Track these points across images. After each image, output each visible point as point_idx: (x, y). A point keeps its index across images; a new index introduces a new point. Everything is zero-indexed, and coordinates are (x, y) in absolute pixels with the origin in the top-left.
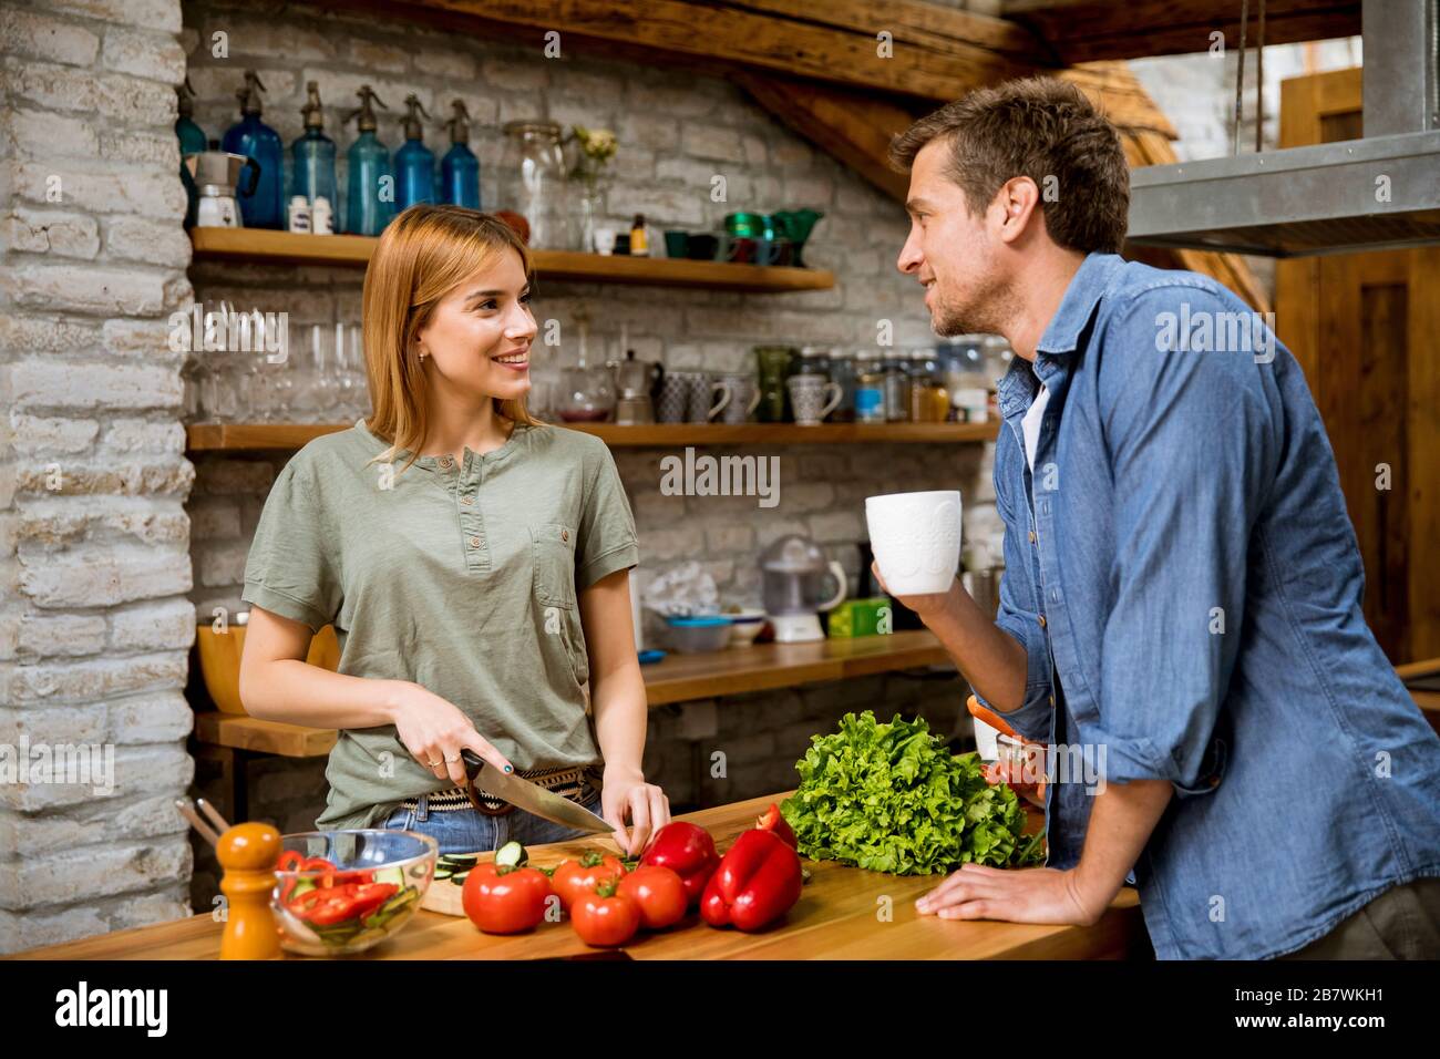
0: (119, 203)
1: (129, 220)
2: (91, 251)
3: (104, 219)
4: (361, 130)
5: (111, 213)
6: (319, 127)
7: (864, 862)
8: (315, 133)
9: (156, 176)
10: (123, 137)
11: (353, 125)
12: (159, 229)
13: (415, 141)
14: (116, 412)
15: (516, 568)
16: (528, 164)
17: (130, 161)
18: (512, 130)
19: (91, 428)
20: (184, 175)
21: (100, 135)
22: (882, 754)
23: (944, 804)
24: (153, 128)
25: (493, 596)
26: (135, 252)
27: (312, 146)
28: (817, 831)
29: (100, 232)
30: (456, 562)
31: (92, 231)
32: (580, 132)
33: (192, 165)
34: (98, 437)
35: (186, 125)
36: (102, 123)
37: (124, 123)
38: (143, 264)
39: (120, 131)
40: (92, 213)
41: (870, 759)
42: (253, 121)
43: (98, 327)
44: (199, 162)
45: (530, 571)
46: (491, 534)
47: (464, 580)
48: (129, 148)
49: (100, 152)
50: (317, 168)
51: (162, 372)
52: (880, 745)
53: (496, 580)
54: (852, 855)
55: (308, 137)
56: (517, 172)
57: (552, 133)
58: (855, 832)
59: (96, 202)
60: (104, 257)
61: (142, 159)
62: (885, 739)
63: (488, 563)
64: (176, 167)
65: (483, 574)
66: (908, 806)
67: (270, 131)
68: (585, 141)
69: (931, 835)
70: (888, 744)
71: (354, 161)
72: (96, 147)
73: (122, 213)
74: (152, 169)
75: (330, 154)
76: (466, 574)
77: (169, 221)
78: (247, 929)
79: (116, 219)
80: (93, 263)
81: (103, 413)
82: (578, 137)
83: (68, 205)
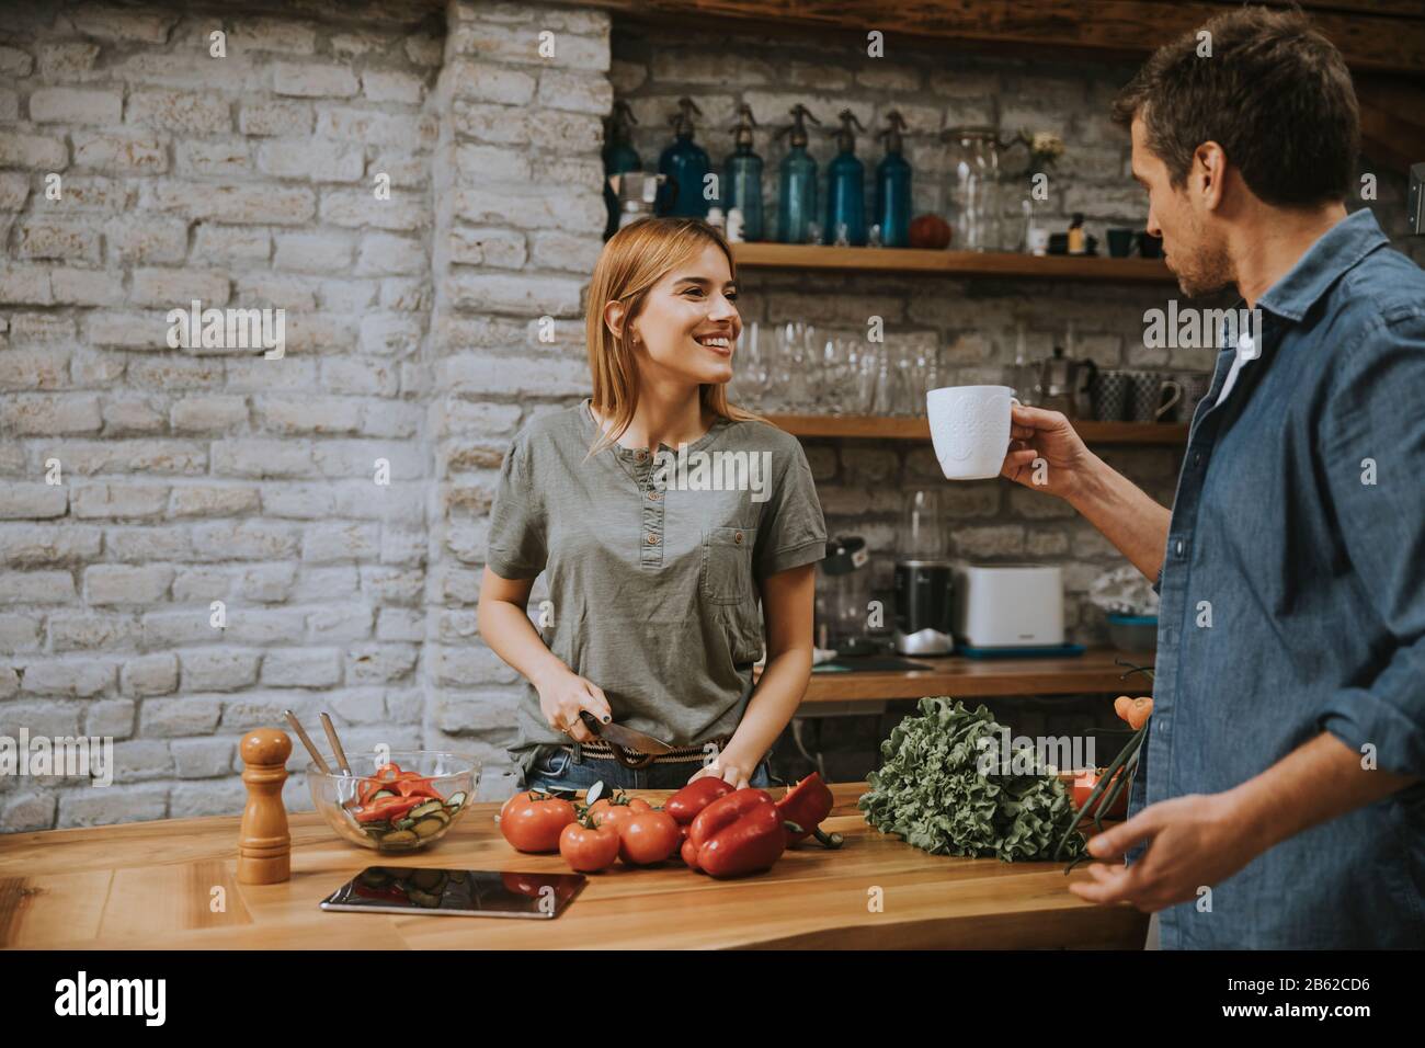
0: (546, 221)
1: (554, 234)
2: (518, 261)
3: (531, 234)
4: (794, 146)
5: (538, 229)
6: (749, 145)
7: (912, 839)
8: (745, 150)
9: (580, 196)
10: (552, 164)
11: (787, 143)
12: (580, 242)
13: (847, 153)
14: (535, 399)
15: (685, 567)
16: (963, 168)
17: (558, 184)
18: (949, 138)
19: (514, 412)
20: (608, 193)
21: (532, 163)
22: (945, 738)
23: (983, 790)
24: (580, 154)
25: (662, 590)
26: (556, 261)
27: (743, 162)
29: (527, 246)
31: (520, 245)
32: (1024, 135)
33: (615, 182)
34: (521, 420)
35: (617, 147)
36: (534, 152)
37: (554, 152)
38: (565, 272)
39: (550, 158)
40: (523, 230)
41: (933, 743)
42: (685, 144)
43: (523, 326)
44: (622, 182)
45: (697, 571)
47: (637, 574)
48: (558, 172)
49: (532, 177)
50: (746, 181)
51: (578, 365)
52: (945, 729)
53: (665, 576)
54: (905, 830)
55: (739, 154)
56: (952, 178)
57: (992, 138)
58: (910, 809)
59: (523, 220)
60: (530, 266)
61: (569, 182)
62: (949, 724)
63: (659, 560)
64: (600, 187)
65: (654, 569)
66: (951, 789)
67: (698, 151)
68: (1029, 144)
69: (967, 819)
70: (952, 730)
71: (785, 172)
72: (527, 173)
73: (547, 229)
74: (577, 189)
75: (758, 167)
76: (638, 568)
77: (590, 235)
79: (541, 234)
80: (521, 272)
81: (524, 399)
82: (1024, 140)
83: (501, 223)
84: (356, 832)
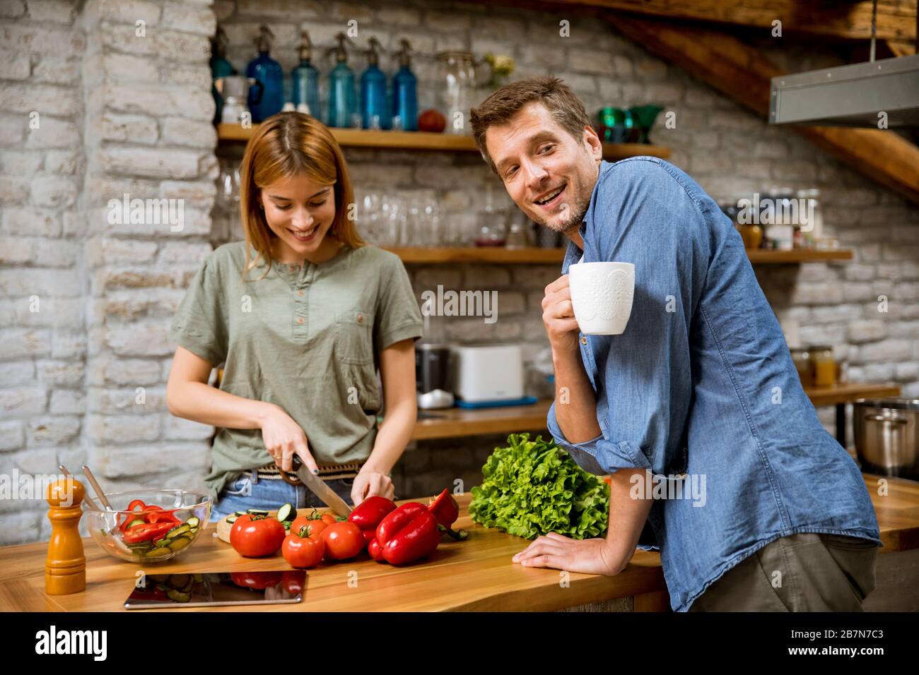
0: (171, 110)
1: (177, 121)
2: (153, 139)
3: (162, 121)
4: (339, 61)
5: (166, 116)
6: (308, 60)
7: (511, 530)
8: (305, 63)
9: (195, 93)
10: (175, 69)
11: (333, 58)
12: (197, 126)
13: (374, 66)
14: (168, 238)
15: (323, 339)
16: (451, 79)
17: (179, 84)
18: (441, 58)
19: (151, 247)
20: (214, 92)
21: (160, 68)
22: (529, 461)
23: (561, 495)
24: (194, 63)
25: (308, 355)
26: (180, 139)
27: (304, 72)
28: (490, 509)
29: (159, 128)
30: (286, 333)
31: (153, 127)
32: (488, 58)
33: (219, 84)
34: (157, 253)
35: (218, 59)
36: (161, 61)
37: (175, 61)
38: (185, 147)
39: (172, 65)
40: (155, 117)
41: (521, 464)
42: (264, 57)
43: (157, 185)
44: (224, 85)
45: (332, 340)
46: (312, 316)
47: (291, 344)
48: (178, 76)
49: (160, 79)
50: (308, 86)
51: (197, 213)
52: (529, 455)
53: (310, 345)
54: (505, 525)
55: (301, 66)
56: (444, 85)
57: (469, 59)
58: (509, 510)
59: (157, 109)
60: (161, 143)
61: (186, 83)
62: (532, 451)
63: (306, 334)
64: (208, 86)
65: (303, 341)
66: (538, 495)
67: (274, 63)
68: (492, 63)
69: (551, 514)
70: (534, 454)
71: (333, 79)
72: (156, 76)
73: (172, 116)
74: (194, 88)
75: (315, 76)
76: (292, 340)
77: (202, 121)
78: (61, 540)
79: (168, 120)
80: (154, 147)
81: (160, 238)
82: (489, 61)
83: (139, 112)
84: (123, 552)
